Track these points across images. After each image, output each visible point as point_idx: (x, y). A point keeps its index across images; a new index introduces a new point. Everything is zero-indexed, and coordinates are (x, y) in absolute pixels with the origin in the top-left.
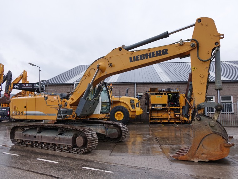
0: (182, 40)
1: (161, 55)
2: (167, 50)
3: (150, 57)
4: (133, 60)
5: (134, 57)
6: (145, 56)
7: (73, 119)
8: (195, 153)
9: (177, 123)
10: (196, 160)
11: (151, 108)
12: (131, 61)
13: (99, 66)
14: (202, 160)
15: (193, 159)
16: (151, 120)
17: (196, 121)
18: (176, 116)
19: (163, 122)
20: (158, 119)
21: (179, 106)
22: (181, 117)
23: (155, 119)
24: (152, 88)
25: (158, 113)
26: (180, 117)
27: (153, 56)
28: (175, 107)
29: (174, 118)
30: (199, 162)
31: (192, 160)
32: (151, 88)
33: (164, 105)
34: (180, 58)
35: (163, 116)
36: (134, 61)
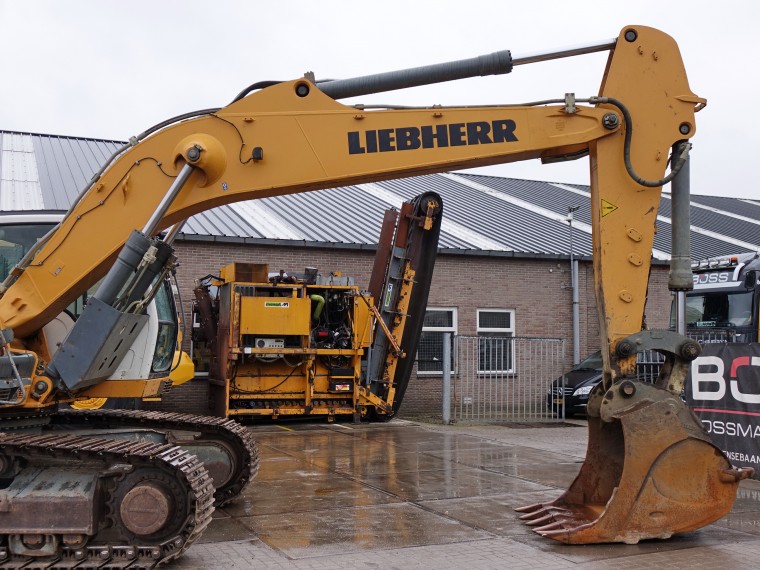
0: (573, 94)
1: (489, 141)
2: (511, 125)
3: (443, 143)
4: (363, 143)
5: (370, 135)
6: (420, 138)
7: (32, 404)
8: (629, 514)
9: (340, 419)
10: (632, 538)
11: (239, 355)
12: (354, 148)
13: (200, 151)
14: (652, 536)
15: (623, 535)
16: (231, 408)
17: (616, 397)
18: (339, 387)
19: (281, 416)
20: (261, 403)
21: (349, 346)
22: (357, 391)
23: (247, 404)
24: (245, 266)
25: (260, 376)
26: (351, 392)
27: (457, 142)
28: (336, 352)
29: (328, 396)
30: (642, 542)
31: (618, 538)
32: (237, 265)
33: (292, 341)
34: (544, 162)
35: (282, 388)
36: (372, 149)
